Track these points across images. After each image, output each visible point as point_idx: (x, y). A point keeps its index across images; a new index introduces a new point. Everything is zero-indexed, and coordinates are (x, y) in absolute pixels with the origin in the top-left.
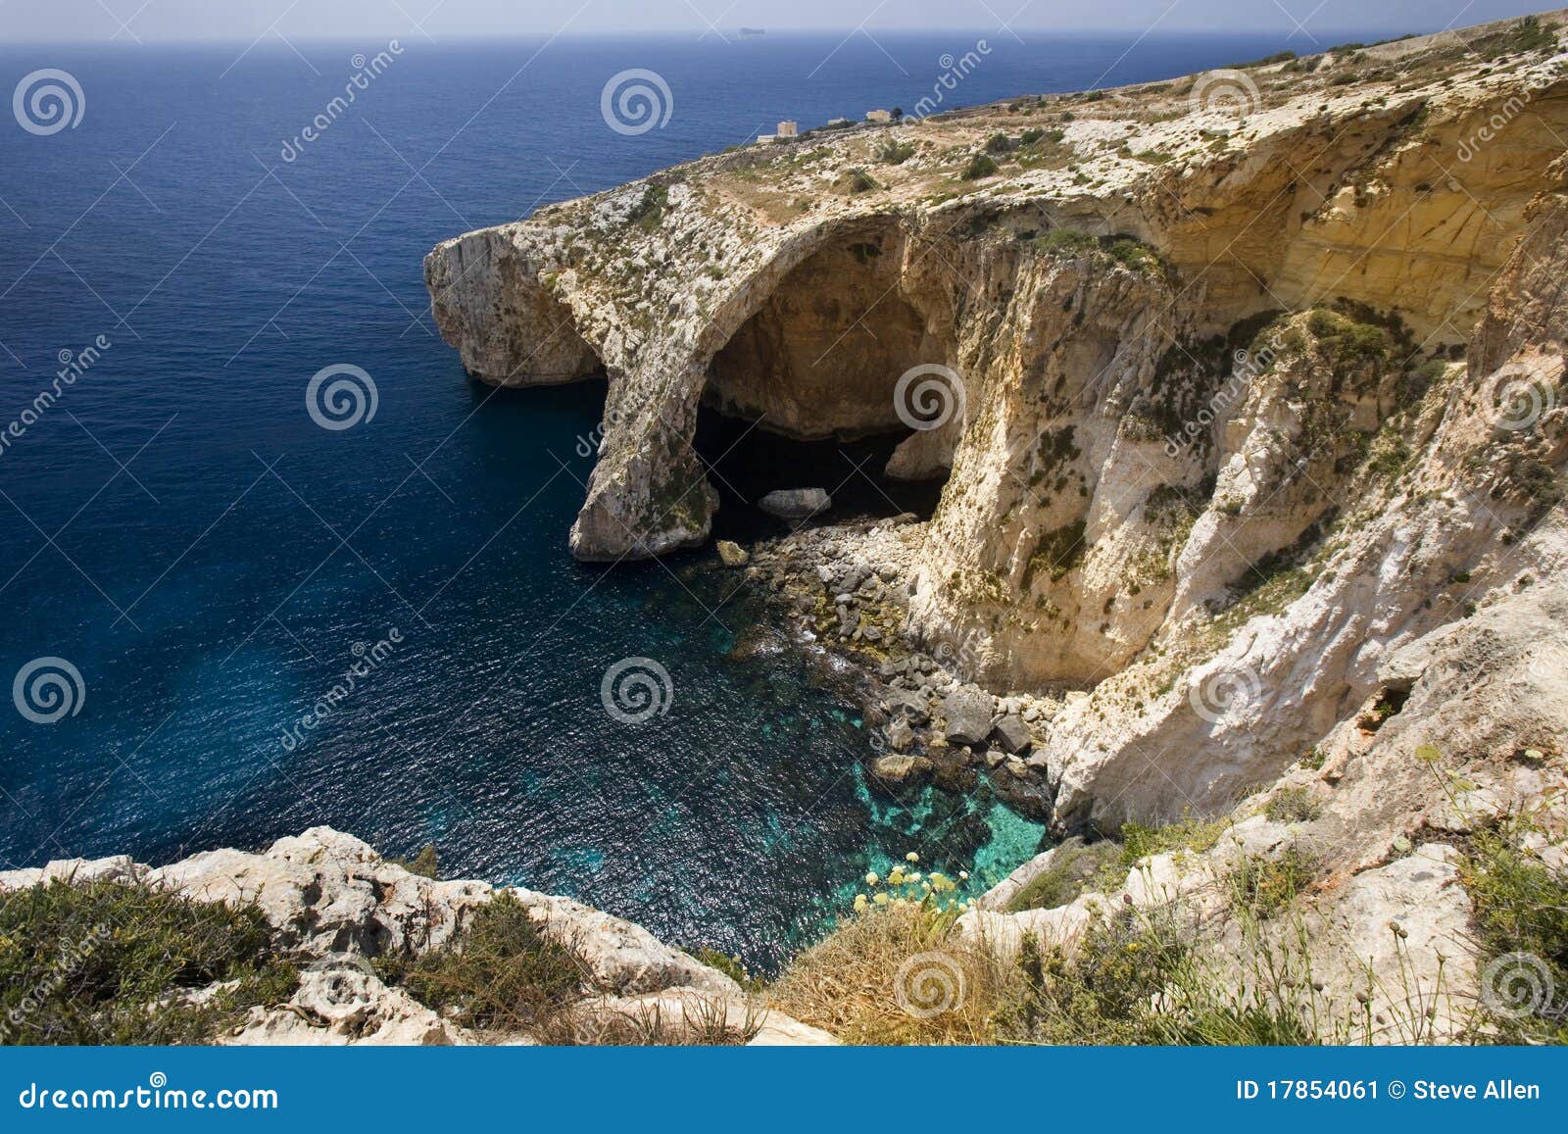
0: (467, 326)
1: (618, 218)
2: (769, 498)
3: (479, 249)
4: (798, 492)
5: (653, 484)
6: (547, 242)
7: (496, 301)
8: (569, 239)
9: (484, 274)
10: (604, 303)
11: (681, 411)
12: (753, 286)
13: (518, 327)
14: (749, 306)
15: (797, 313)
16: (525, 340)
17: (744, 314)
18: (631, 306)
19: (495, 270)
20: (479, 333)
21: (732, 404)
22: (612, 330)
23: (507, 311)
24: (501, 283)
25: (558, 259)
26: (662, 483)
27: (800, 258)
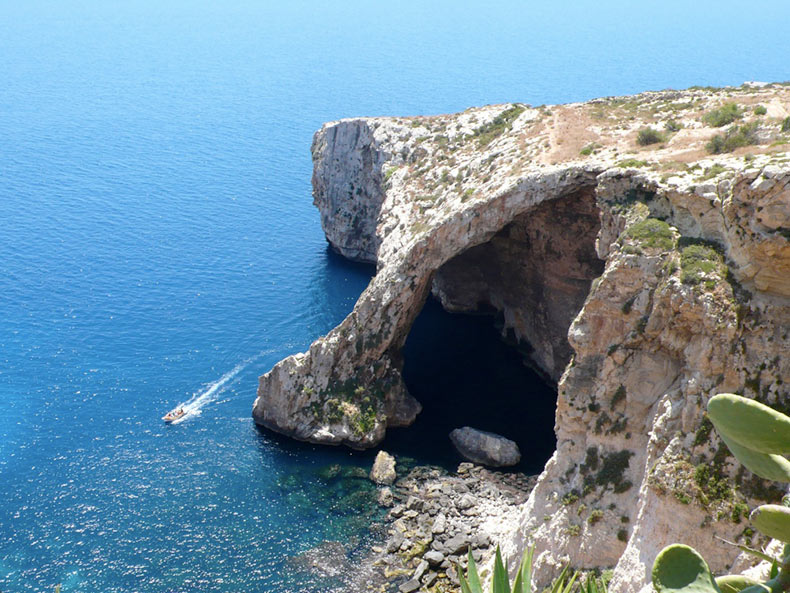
0: (325, 196)
1: (468, 130)
2: (458, 431)
3: (350, 135)
4: (482, 435)
5: (334, 376)
6: (401, 139)
7: (352, 180)
8: (421, 140)
9: (350, 155)
10: (407, 202)
11: (378, 315)
12: (477, 216)
13: (365, 207)
14: (472, 234)
15: (559, 257)
16: (369, 220)
17: (465, 240)
18: (423, 210)
19: (358, 154)
20: (333, 204)
21: (511, 331)
22: (398, 228)
23: (359, 192)
24: (361, 166)
25: (404, 156)
26: (344, 378)
27: (539, 199)
